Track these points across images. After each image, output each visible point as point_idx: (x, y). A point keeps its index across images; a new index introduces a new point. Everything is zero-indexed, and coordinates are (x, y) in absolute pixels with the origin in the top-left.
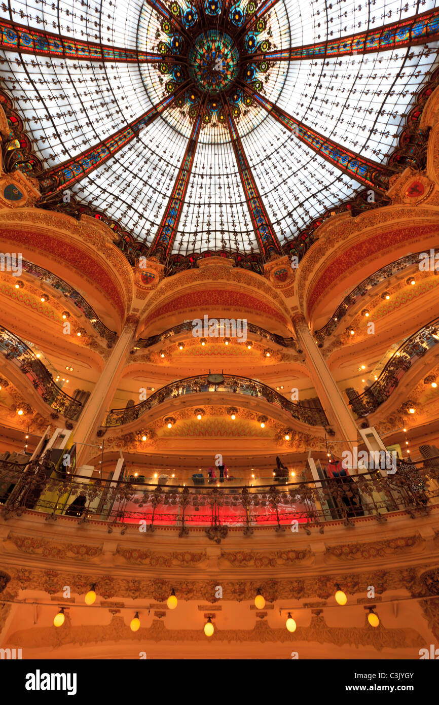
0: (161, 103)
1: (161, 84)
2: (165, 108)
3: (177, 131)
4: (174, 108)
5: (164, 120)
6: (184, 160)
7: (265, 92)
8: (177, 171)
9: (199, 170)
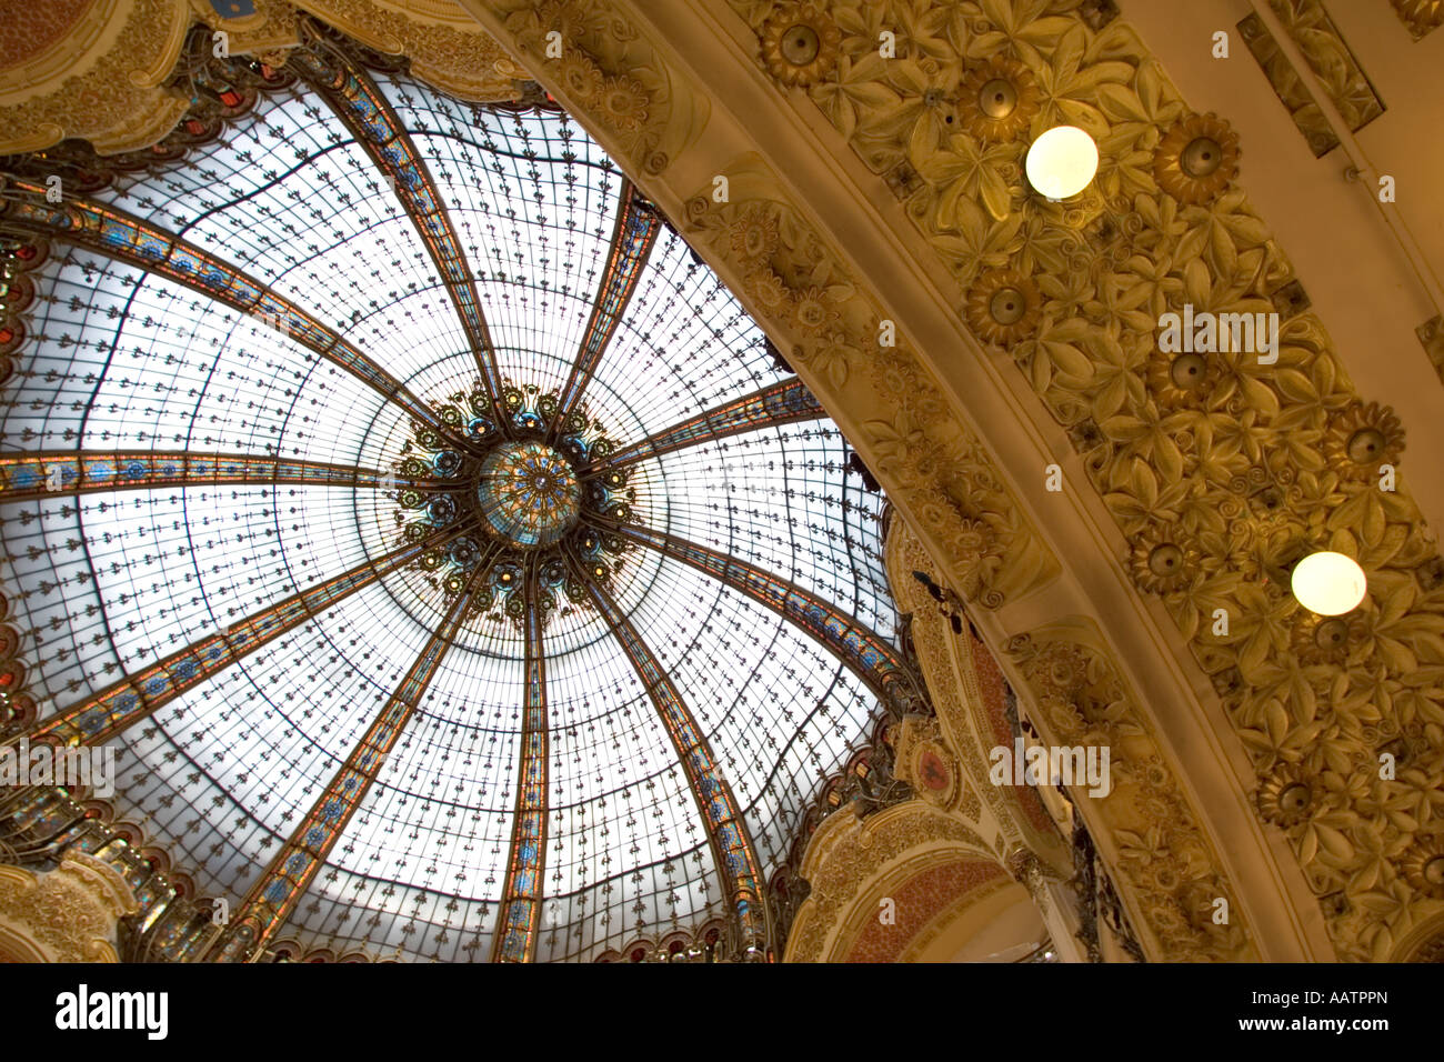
0: (447, 620)
1: (436, 588)
2: (457, 626)
3: (494, 656)
4: (474, 617)
5: (462, 647)
6: (526, 708)
7: (639, 519)
8: (518, 738)
9: (563, 719)
